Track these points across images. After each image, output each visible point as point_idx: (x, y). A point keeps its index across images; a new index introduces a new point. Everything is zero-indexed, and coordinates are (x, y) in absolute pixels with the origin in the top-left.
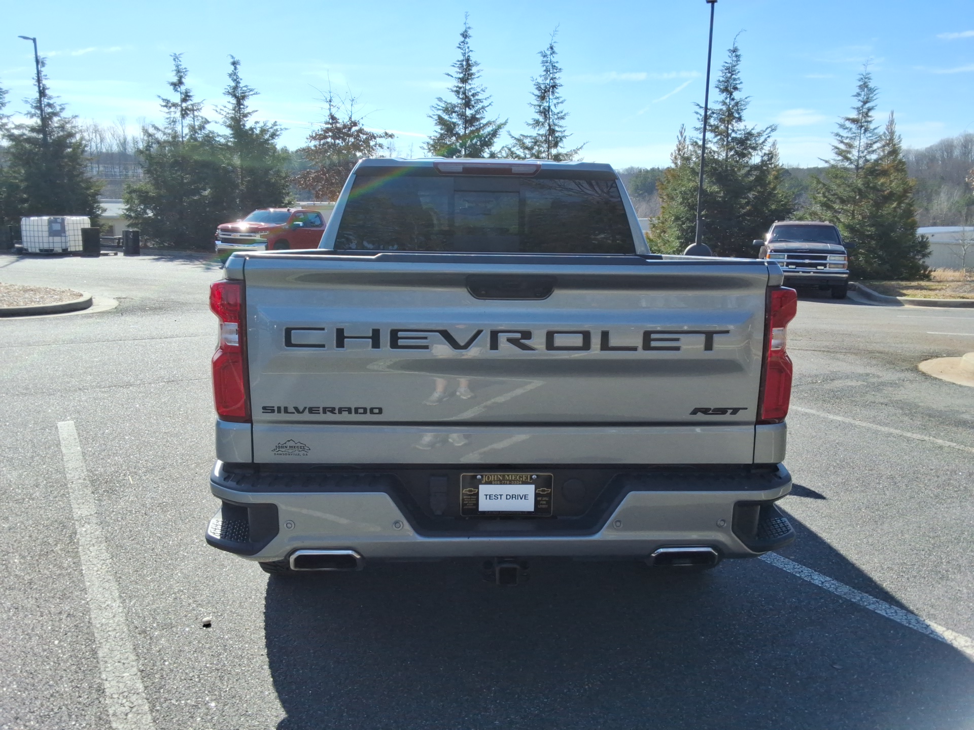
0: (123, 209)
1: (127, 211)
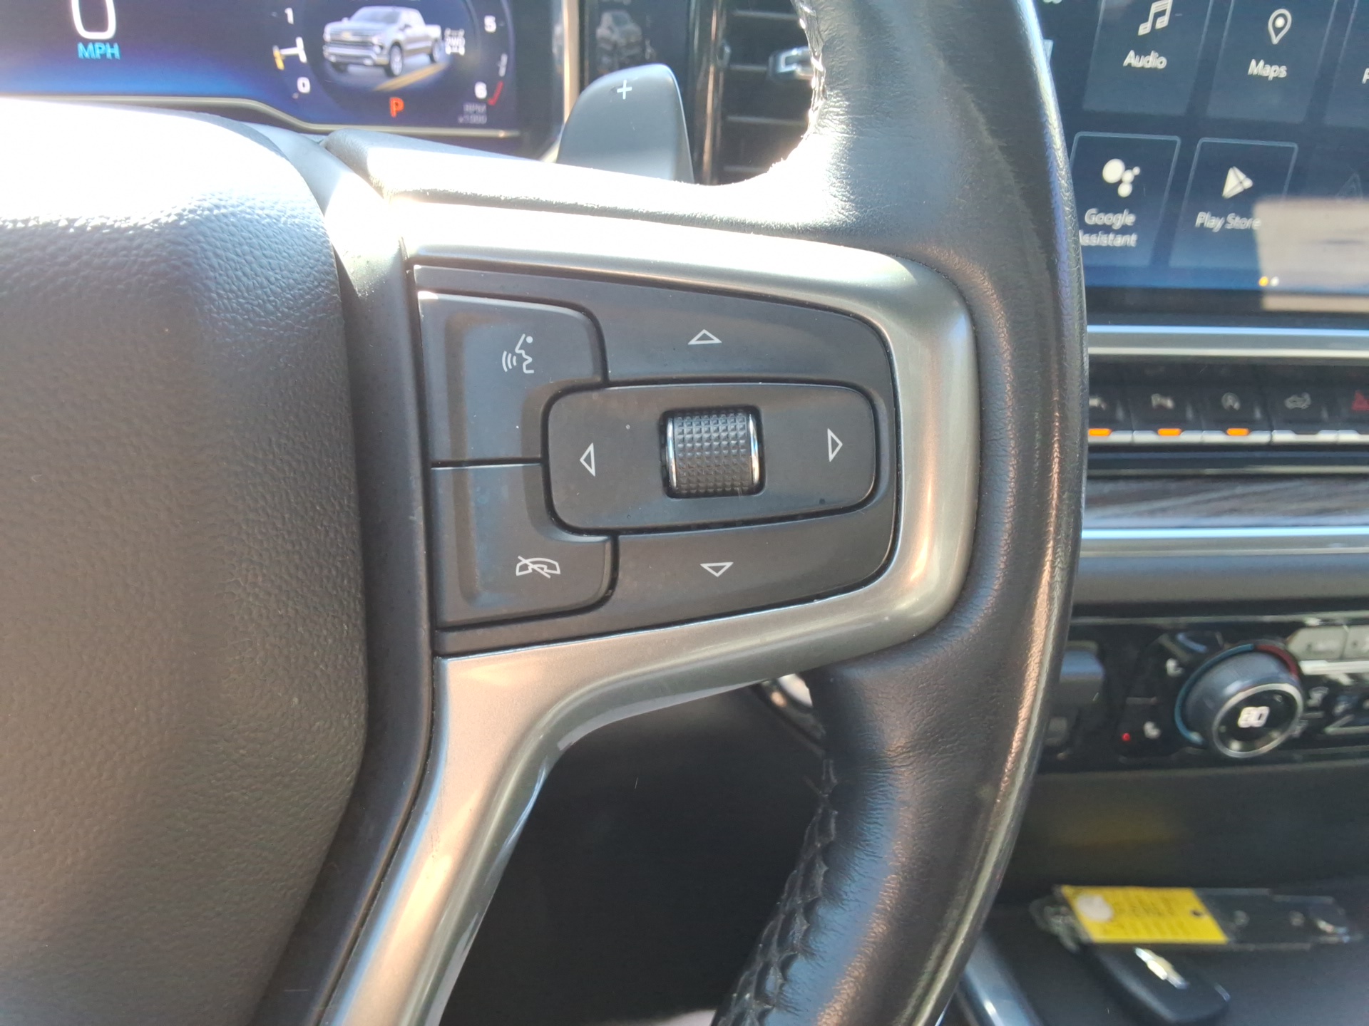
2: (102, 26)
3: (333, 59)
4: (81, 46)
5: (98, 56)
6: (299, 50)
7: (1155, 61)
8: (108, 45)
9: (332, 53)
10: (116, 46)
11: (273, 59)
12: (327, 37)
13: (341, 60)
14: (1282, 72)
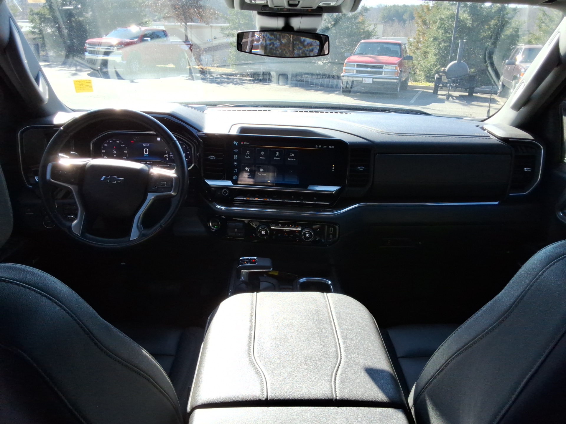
0: (30, 27)
1: (33, 29)
2: (147, 153)
3: (171, 156)
4: (144, 155)
6: (167, 155)
7: (248, 157)
10: (148, 155)
11: (164, 156)
14: (264, 158)
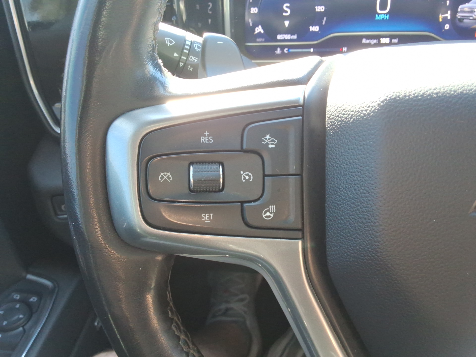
2: (385, 9)
3: (459, 17)
4: (377, 16)
5: (382, 19)
6: (448, 15)
8: (386, 15)
9: (459, 15)
10: (388, 15)
11: (438, 18)
12: (459, 10)
13: (462, 17)
